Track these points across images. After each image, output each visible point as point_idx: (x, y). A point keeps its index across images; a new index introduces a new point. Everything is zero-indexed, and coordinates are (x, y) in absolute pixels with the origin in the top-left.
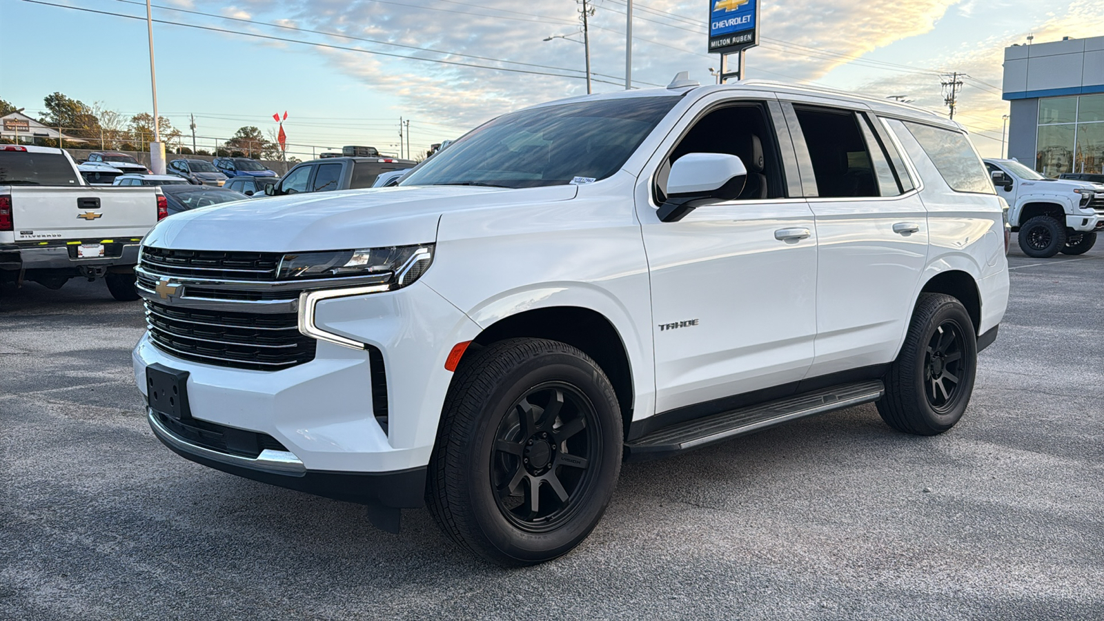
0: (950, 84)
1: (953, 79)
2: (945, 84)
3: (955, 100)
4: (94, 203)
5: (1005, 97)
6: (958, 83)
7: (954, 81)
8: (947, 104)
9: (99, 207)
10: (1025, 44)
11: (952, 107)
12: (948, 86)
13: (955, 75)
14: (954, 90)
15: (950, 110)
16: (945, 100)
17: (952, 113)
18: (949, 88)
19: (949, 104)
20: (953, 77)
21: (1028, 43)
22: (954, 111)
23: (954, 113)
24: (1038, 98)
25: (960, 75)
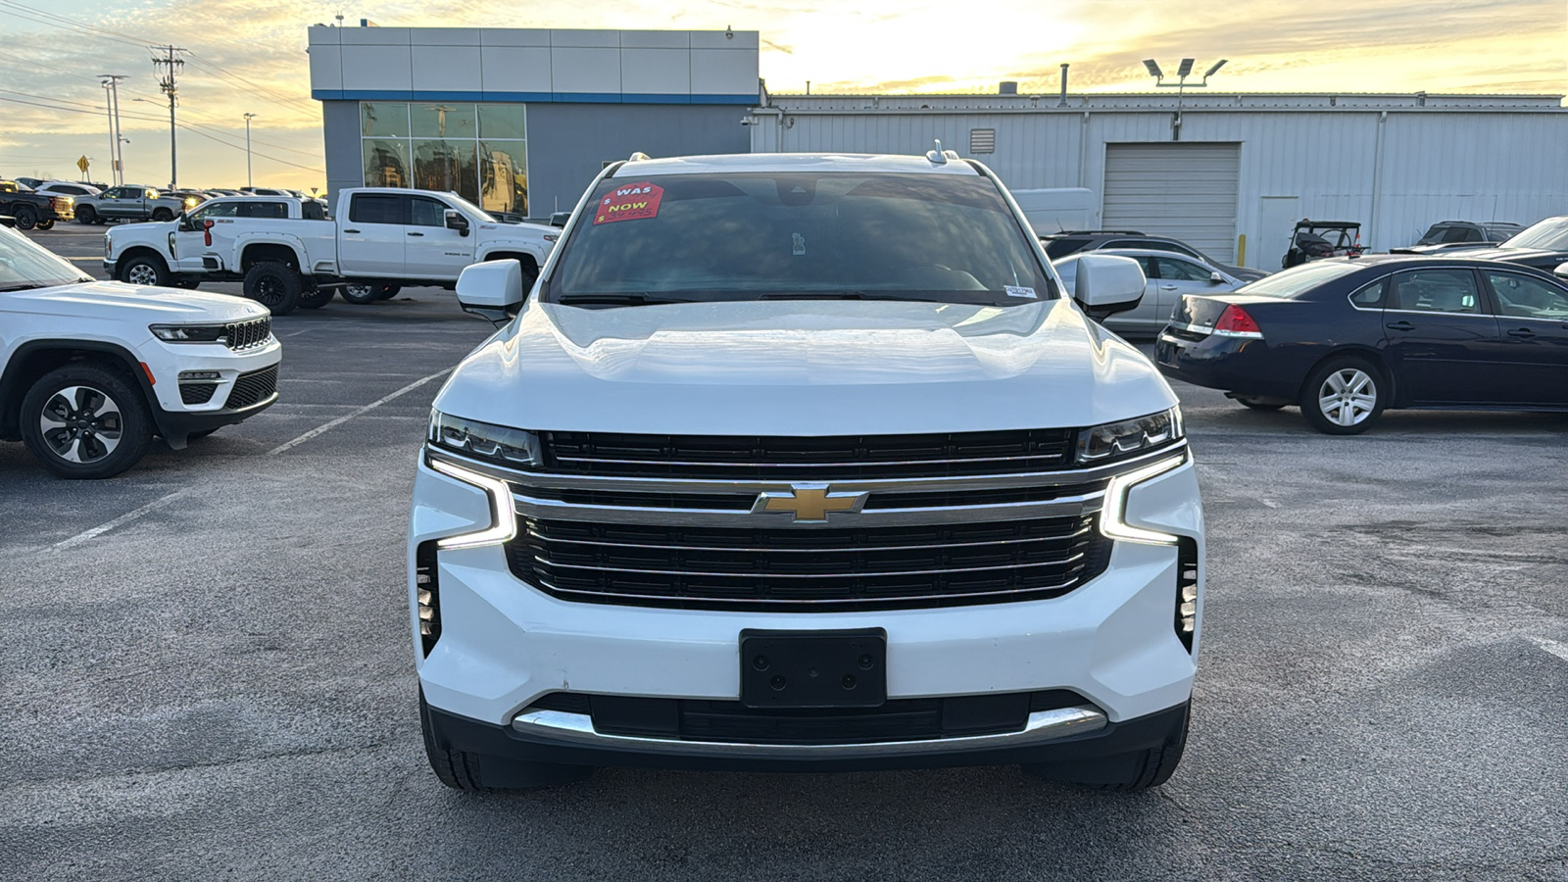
0: (166, 61)
1: (169, 56)
2: (158, 60)
3: (175, 86)
5: (316, 95)
6: (176, 61)
7: (171, 57)
8: (164, 90)
10: (332, 25)
11: (172, 97)
12: (163, 64)
13: (171, 50)
14: (172, 72)
15: (169, 100)
16: (161, 85)
17: (172, 105)
18: (165, 70)
19: (166, 92)
20: (168, 51)
21: (337, 24)
22: (175, 101)
23: (176, 105)
24: (358, 101)
25: (178, 50)
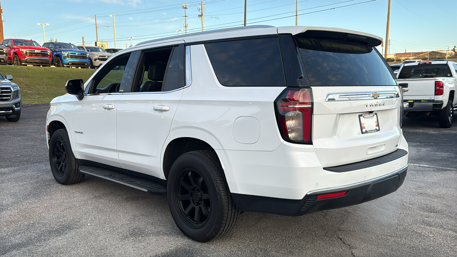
4: (405, 85)
9: (407, 87)
